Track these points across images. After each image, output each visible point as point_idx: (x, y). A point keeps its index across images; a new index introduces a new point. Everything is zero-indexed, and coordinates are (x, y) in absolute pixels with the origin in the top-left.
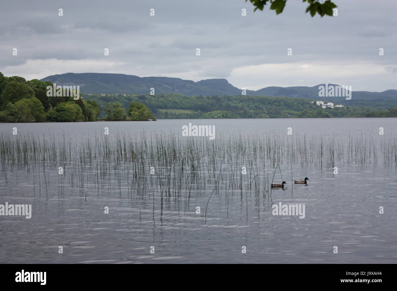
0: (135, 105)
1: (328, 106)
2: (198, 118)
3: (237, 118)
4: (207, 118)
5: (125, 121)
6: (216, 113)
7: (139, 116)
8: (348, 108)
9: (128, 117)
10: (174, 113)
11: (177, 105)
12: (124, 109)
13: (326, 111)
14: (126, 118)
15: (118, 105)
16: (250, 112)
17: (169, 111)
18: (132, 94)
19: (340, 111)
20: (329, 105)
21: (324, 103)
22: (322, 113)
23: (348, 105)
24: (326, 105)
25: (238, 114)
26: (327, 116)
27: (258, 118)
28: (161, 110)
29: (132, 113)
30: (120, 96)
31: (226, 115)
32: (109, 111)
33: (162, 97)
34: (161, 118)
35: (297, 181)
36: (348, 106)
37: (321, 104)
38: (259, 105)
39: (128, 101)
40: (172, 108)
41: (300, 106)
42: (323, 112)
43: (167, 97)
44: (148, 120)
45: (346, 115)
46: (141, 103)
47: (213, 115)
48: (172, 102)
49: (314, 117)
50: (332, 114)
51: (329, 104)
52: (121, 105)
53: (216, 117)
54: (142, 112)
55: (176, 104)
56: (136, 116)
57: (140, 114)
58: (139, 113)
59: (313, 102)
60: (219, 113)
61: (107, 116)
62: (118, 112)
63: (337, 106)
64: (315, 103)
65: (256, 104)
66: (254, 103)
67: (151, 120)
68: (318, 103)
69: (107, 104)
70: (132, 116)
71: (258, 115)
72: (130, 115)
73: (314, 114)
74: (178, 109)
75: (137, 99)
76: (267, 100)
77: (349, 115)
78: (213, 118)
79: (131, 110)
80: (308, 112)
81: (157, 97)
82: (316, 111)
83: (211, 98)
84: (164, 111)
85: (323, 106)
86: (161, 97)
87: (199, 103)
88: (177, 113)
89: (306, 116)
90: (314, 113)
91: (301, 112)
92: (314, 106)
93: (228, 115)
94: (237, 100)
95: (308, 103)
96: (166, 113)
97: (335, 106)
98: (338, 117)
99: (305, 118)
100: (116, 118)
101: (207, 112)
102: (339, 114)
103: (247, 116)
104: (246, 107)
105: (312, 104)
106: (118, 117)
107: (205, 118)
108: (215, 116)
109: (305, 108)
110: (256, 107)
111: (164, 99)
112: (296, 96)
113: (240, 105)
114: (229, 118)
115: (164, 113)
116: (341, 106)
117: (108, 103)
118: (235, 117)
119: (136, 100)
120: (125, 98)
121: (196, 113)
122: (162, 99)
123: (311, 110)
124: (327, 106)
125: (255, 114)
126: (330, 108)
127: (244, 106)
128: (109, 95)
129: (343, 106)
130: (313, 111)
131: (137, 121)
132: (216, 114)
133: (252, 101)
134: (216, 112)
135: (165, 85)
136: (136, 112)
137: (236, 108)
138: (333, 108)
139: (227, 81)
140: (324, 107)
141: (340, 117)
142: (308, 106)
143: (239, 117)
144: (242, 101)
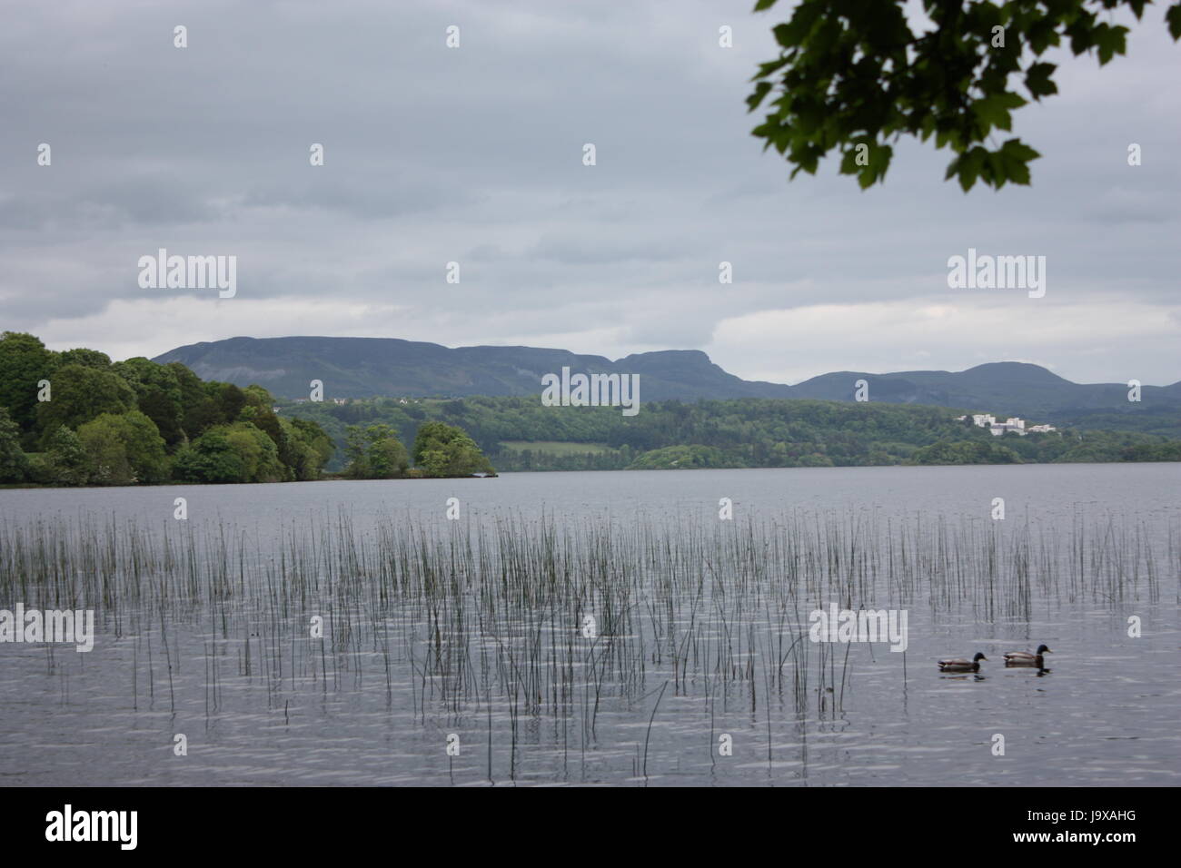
0: (434, 430)
1: (1010, 430)
2: (621, 469)
3: (736, 467)
4: (649, 468)
5: (404, 478)
6: (675, 453)
7: (444, 462)
8: (1067, 434)
9: (415, 466)
10: (549, 453)
11: (558, 429)
12: (400, 444)
13: (1003, 444)
14: (408, 470)
15: (383, 430)
16: (775, 448)
17: (535, 448)
18: (425, 398)
19: (1043, 442)
20: (1013, 427)
21: (997, 422)
22: (990, 449)
23: (1069, 426)
24: (1002, 424)
25: (740, 454)
26: (1006, 459)
27: (800, 466)
28: (511, 446)
29: (425, 454)
30: (388, 404)
31: (705, 458)
32: (357, 450)
33: (515, 405)
34: (509, 470)
35: (1013, 657)
36: (1069, 429)
37: (988, 424)
38: (803, 427)
39: (412, 420)
40: (545, 439)
41: (926, 431)
42: (995, 448)
43: (529, 406)
44: (472, 476)
45: (1063, 456)
46: (450, 424)
47: (665, 459)
48: (543, 421)
49: (966, 463)
50: (1020, 453)
51: (1010, 422)
52: (392, 431)
53: (674, 463)
54: (454, 452)
55: (557, 427)
56: (437, 462)
57: (448, 457)
58: (447, 454)
59: (962, 418)
60: (683, 453)
61: (352, 466)
62: (384, 454)
63: (1036, 428)
64: (970, 421)
65: (792, 425)
66: (787, 420)
67: (483, 475)
68: (979, 420)
69: (352, 429)
70: (424, 465)
71: (801, 458)
72: (419, 459)
73: (968, 451)
74: (562, 441)
75: (439, 412)
76: (827, 412)
77: (1070, 455)
78: (666, 466)
79: (423, 447)
80: (949, 447)
81: (499, 406)
82: (972, 444)
83: (659, 407)
84: (519, 448)
85: (995, 427)
86: (510, 407)
87: (625, 423)
88: (559, 455)
89: (944, 460)
90: (966, 448)
91: (928, 447)
92: (968, 430)
93: (710, 459)
94: (736, 413)
95: (949, 421)
96: (527, 454)
97: (1030, 429)
98: (1039, 462)
99: (939, 464)
100: (379, 471)
101: (648, 449)
102: (1041, 453)
103: (767, 460)
104: (765, 432)
105: (961, 423)
106: (382, 467)
107: (643, 469)
108: (673, 460)
109: (939, 436)
110: (793, 432)
111: (521, 414)
112: (913, 399)
113: (746, 428)
114: (713, 467)
115: (519, 454)
116: (1047, 428)
117: (353, 426)
118: (730, 463)
119: (438, 418)
120: (405, 410)
121: (614, 452)
122: (514, 411)
123: (956, 440)
124: (1005, 428)
125: (790, 454)
126: (1015, 435)
127: (758, 430)
128: (357, 402)
129: (1053, 429)
130: (964, 445)
131: (438, 477)
132: (673, 456)
133: (782, 417)
134: (672, 449)
135: (521, 372)
136: (438, 452)
137: (735, 437)
138: (1022, 433)
139: (708, 358)
140: (996, 432)
141: (1046, 461)
142: (948, 428)
143: (743, 465)
144: (751, 416)
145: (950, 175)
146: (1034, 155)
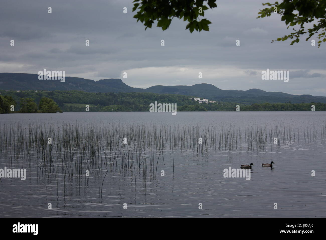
0: (45, 100)
1: (204, 102)
2: (97, 111)
3: (129, 111)
4: (105, 111)
5: (36, 113)
6: (112, 107)
7: (48, 109)
8: (219, 103)
9: (39, 110)
10: (77, 107)
11: (80, 100)
12: (35, 104)
13: (202, 106)
14: (37, 111)
15: (30, 99)
16: (140, 106)
17: (73, 105)
18: (43, 91)
19: (213, 105)
20: (205, 101)
21: (200, 100)
22: (198, 107)
23: (220, 101)
24: (202, 100)
25: (130, 108)
26: (203, 110)
27: (147, 111)
28: (67, 104)
29: (43, 106)
30: (32, 92)
31: (121, 109)
32: (23, 105)
33: (68, 93)
34: (66, 111)
36: (220, 102)
37: (198, 100)
38: (148, 100)
39: (39, 97)
40: (76, 103)
41: (181, 102)
42: (200, 107)
43: (72, 93)
44: (55, 113)
45: (218, 109)
46: (50, 98)
47: (110, 109)
48: (76, 98)
49: (192, 111)
50: (207, 108)
51: (204, 100)
52: (33, 100)
53: (112, 110)
54: (51, 106)
55: (79, 99)
56: (46, 109)
57: (49, 107)
58: (48, 106)
59: (191, 99)
60: (115, 107)
61: (21, 109)
62: (31, 106)
63: (211, 102)
64: (193, 99)
65: (145, 100)
66: (144, 98)
67: (58, 112)
68: (196, 99)
69: (22, 99)
70: (42, 109)
71: (147, 109)
72: (40, 108)
73: (193, 108)
74: (81, 103)
75: (46, 95)
76: (154, 96)
77: (220, 109)
78: (110, 111)
79: (42, 104)
80: (188, 106)
81: (63, 93)
82: (194, 106)
83: (108, 94)
84: (69, 105)
85: (200, 101)
86: (67, 94)
87: (98, 99)
88: (80, 107)
89: (186, 110)
90: (192, 107)
91: (181, 106)
92: (193, 102)
93: (122, 109)
94: (129, 96)
95: (188, 99)
96: (71, 107)
97: (209, 102)
98: (212, 111)
99: (185, 111)
100: (29, 111)
101: (105, 106)
102: (212, 108)
103: (137, 109)
104: (137, 102)
105: (191, 100)
106: (30, 110)
107: (103, 111)
108: (112, 109)
109: (185, 103)
110: (145, 102)
111: (70, 95)
112: (178, 93)
113: (132, 100)
114: (123, 111)
115: (69, 107)
116: (214, 102)
117: (22, 98)
118: (128, 110)
119: (46, 96)
120: (37, 94)
121: (96, 106)
122: (68, 95)
123: (190, 105)
124: (203, 101)
125: (144, 108)
126: (205, 103)
127: (135, 101)
128: (23, 91)
129: (216, 102)
130: (191, 106)
131: (46, 113)
132: (112, 108)
133: (142, 97)
134: (111, 106)
135: (70, 84)
136: (46, 106)
137: (129, 103)
138: (207, 103)
139: (122, 81)
140: (200, 103)
141: (214, 110)
142: (187, 101)
143: (131, 111)
144: (133, 97)
145: (187, 28)
146: (210, 23)
